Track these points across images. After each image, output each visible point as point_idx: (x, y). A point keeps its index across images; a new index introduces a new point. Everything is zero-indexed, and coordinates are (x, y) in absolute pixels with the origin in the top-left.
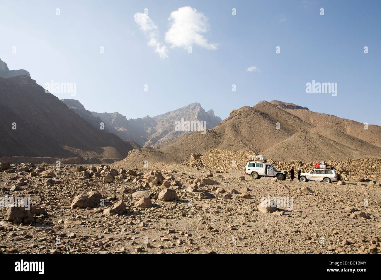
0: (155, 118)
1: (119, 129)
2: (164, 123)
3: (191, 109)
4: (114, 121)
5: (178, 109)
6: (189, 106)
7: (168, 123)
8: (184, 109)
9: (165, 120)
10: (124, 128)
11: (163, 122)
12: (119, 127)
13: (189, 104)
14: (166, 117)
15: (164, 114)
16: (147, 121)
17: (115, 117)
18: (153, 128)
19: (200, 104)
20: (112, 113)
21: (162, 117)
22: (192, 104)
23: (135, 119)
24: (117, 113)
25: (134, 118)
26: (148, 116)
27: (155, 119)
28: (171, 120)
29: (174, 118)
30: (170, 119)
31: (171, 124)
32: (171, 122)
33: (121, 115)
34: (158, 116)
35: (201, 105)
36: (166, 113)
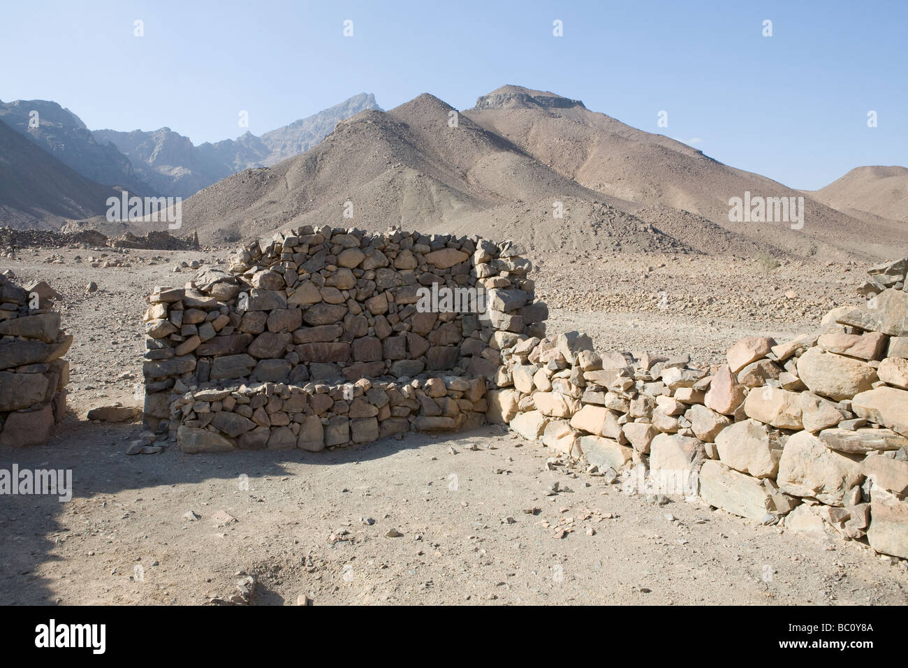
0: (266, 137)
1: (171, 170)
2: (287, 148)
3: (351, 111)
4: (159, 152)
5: (321, 112)
6: (348, 102)
7: (295, 149)
8: (335, 111)
9: (290, 142)
10: (184, 168)
11: (284, 147)
12: (171, 167)
13: (346, 98)
14: (293, 132)
15: (287, 127)
16: (246, 146)
17: (162, 140)
18: (260, 163)
19: (373, 96)
20: (153, 129)
21: (283, 133)
22: (356, 97)
23: (216, 143)
24: (168, 129)
25: (212, 142)
26: (249, 135)
27: (266, 139)
28: (302, 140)
29: (311, 135)
30: (300, 138)
31: (303, 150)
32: (303, 147)
33: (177, 134)
34: (273, 132)
35: (376, 99)
36: (293, 124)
